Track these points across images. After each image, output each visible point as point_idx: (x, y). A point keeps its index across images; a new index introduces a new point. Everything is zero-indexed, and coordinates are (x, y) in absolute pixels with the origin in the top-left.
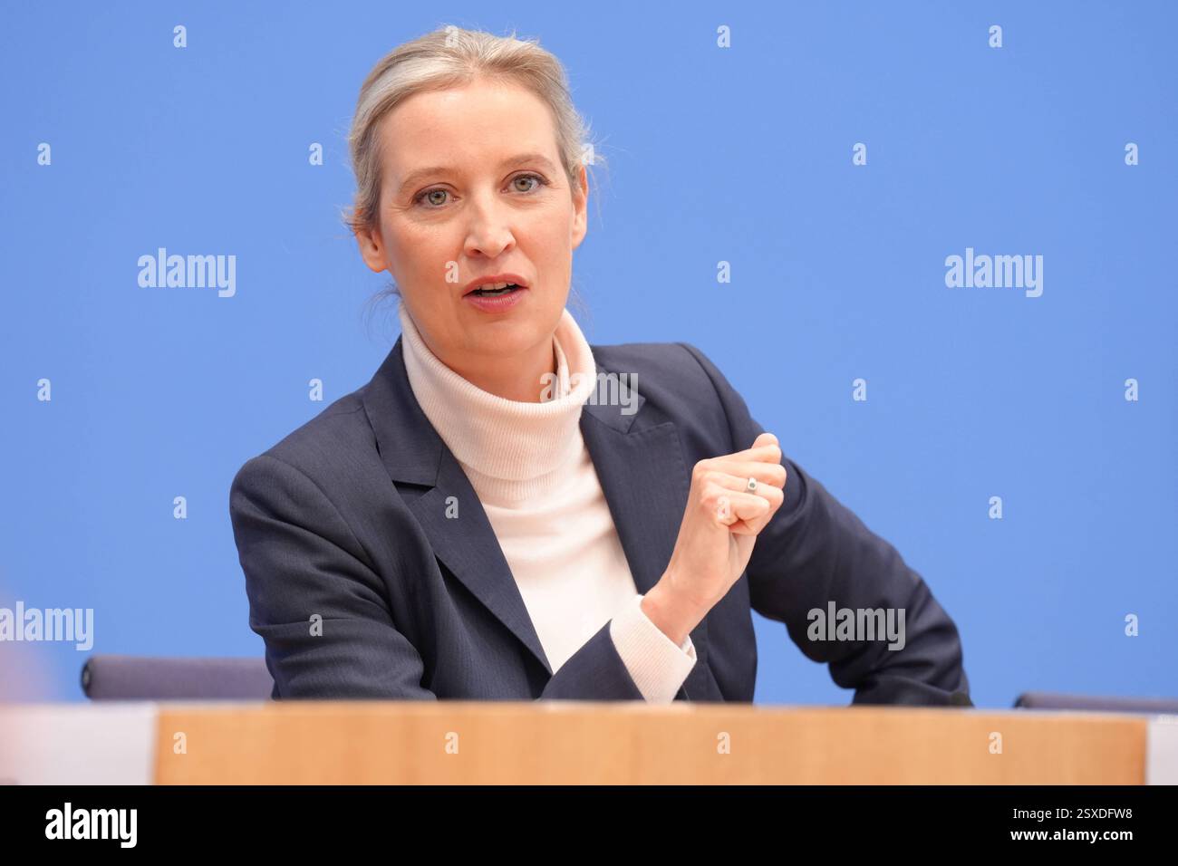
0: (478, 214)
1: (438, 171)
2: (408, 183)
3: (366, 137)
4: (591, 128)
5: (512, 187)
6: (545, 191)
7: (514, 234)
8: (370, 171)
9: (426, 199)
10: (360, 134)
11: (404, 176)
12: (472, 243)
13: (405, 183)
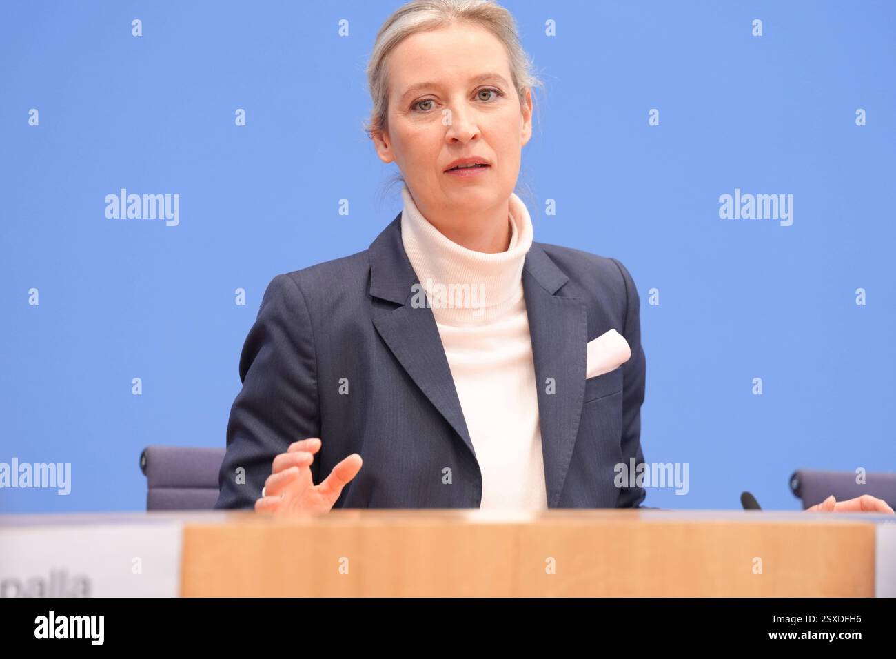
0: (455, 115)
1: (427, 86)
2: (406, 95)
3: (379, 67)
4: (534, 63)
5: (477, 97)
6: (501, 100)
7: (479, 128)
8: (380, 90)
9: (418, 107)
10: (374, 66)
11: (404, 90)
12: (451, 134)
13: (405, 94)
